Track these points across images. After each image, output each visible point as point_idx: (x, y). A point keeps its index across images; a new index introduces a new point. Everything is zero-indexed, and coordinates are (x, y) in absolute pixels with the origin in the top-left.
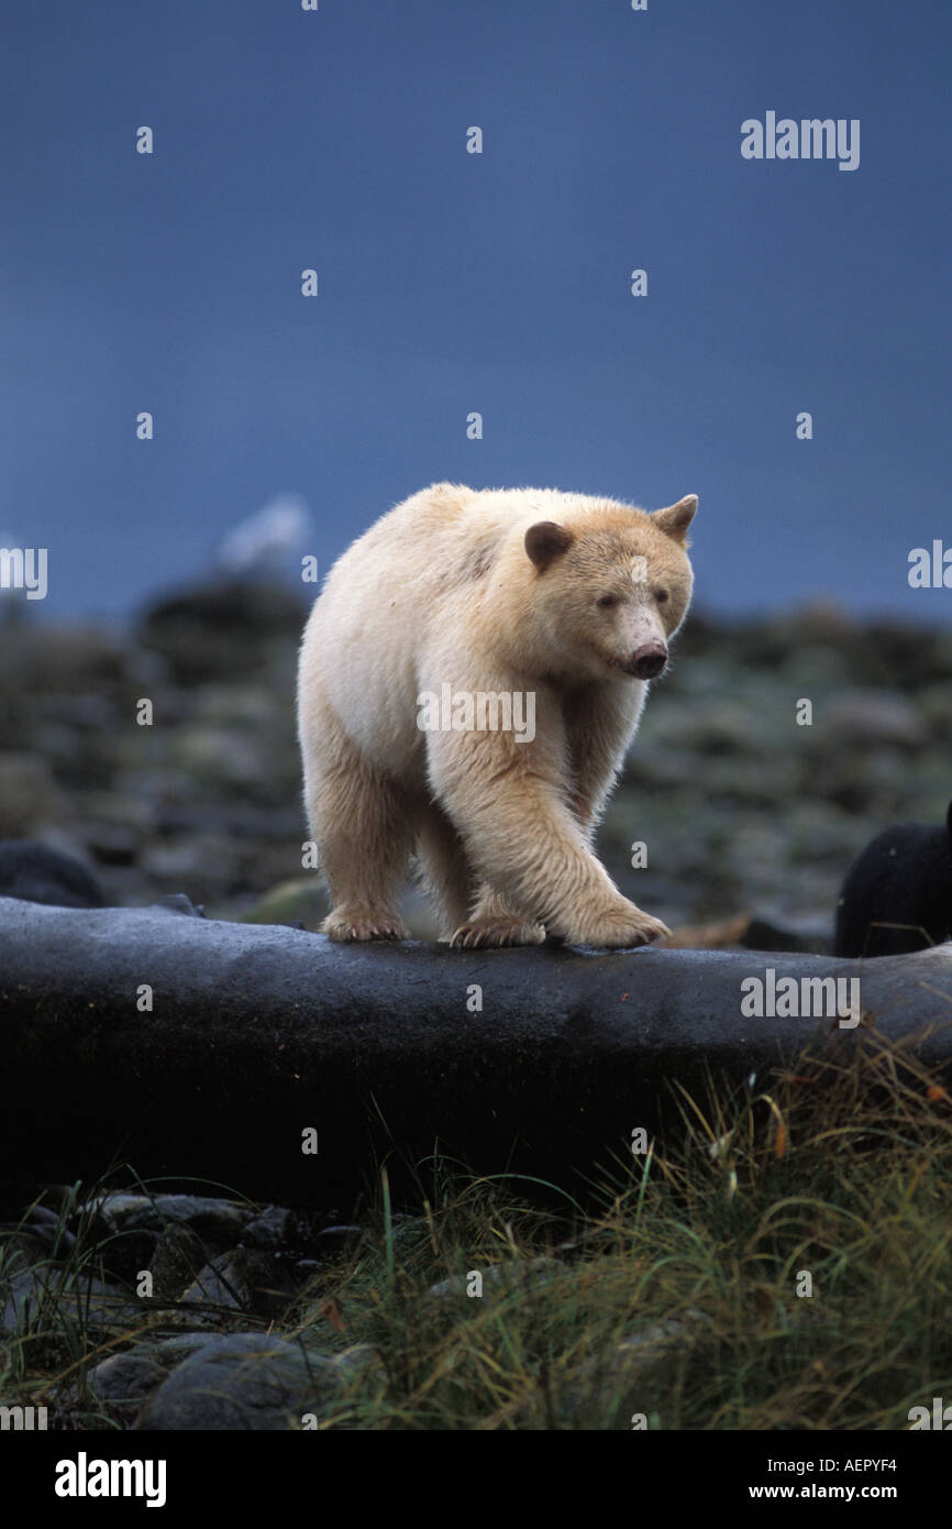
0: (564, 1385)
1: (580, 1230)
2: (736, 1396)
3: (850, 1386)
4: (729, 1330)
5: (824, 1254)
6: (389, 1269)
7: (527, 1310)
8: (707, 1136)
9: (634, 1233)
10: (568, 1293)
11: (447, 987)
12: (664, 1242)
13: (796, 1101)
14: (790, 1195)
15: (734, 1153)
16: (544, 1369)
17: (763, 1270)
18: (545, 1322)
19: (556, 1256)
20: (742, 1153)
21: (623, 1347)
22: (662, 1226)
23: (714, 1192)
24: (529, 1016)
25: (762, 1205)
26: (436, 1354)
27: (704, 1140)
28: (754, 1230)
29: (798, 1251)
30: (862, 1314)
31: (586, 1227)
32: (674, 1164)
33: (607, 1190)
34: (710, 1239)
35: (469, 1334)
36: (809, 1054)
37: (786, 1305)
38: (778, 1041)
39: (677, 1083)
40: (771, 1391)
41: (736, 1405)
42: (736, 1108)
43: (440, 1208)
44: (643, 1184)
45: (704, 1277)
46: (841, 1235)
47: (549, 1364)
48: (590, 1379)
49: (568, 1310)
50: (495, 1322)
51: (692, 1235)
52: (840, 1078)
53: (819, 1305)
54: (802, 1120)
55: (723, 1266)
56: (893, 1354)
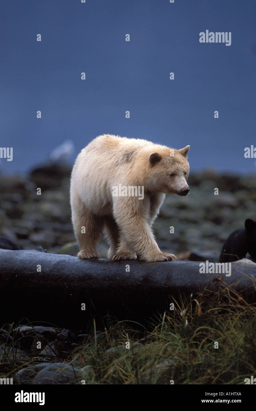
0: (142, 376)
1: (146, 335)
2: (188, 379)
3: (218, 376)
4: (186, 362)
5: (211, 341)
6: (95, 346)
7: (132, 357)
8: (180, 310)
9: (160, 336)
10: (143, 352)
11: (110, 271)
12: (168, 338)
13: (203, 301)
14: (202, 326)
15: (187, 315)
16: (137, 372)
17: (194, 346)
18: (136, 360)
19: (140, 342)
20: (189, 315)
21: (158, 366)
22: (168, 334)
23: (181, 325)
24: (133, 279)
25: (194, 329)
26: (108, 368)
27: (179, 311)
28: (192, 335)
29: (204, 341)
30: (221, 357)
31: (147, 334)
32: (171, 318)
33: (153, 324)
34: (180, 338)
35: (117, 363)
36: (207, 288)
37: (201, 355)
38: (198, 285)
39: (171, 296)
40: (197, 378)
41: (188, 382)
42: (187, 303)
43: (109, 329)
44: (163, 323)
45: (179, 348)
46: (215, 336)
47: (138, 371)
48: (149, 375)
49: (143, 357)
50: (124, 360)
51: (176, 336)
52: (215, 295)
53: (209, 355)
54: (205, 306)
55: (184, 345)
56: (229, 368)
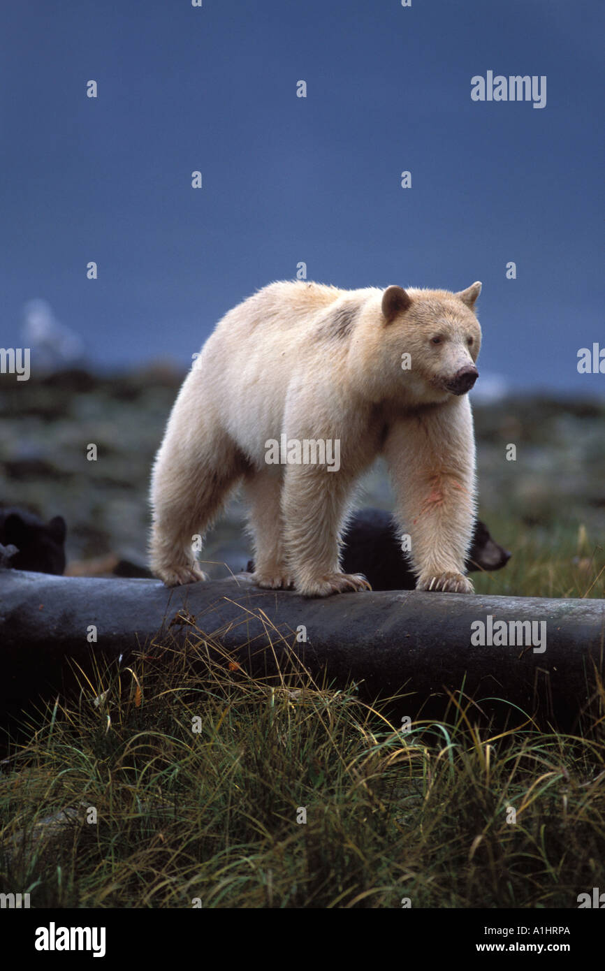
1: (13, 752)
2: (110, 855)
3: (181, 848)
4: (106, 814)
5: (165, 766)
8: (93, 693)
9: (46, 753)
10: (4, 791)
12: (65, 759)
13: (147, 672)
14: (144, 730)
15: (109, 704)
17: (127, 776)
20: (113, 703)
21: (40, 824)
22: (64, 749)
23: (95, 728)
25: (126, 736)
27: (90, 695)
28: (121, 752)
29: (149, 764)
30: (187, 804)
31: (16, 749)
32: (72, 710)
33: (30, 727)
34: (94, 757)
36: (156, 642)
37: (141, 798)
38: (137, 634)
39: (73, 660)
40: (132, 851)
41: (111, 860)
42: (110, 675)
44: (52, 724)
45: (90, 781)
46: (175, 754)
48: (19, 845)
51: (83, 755)
52: (175, 657)
53: (162, 798)
54: (151, 684)
55: (102, 774)
56: (207, 828)
